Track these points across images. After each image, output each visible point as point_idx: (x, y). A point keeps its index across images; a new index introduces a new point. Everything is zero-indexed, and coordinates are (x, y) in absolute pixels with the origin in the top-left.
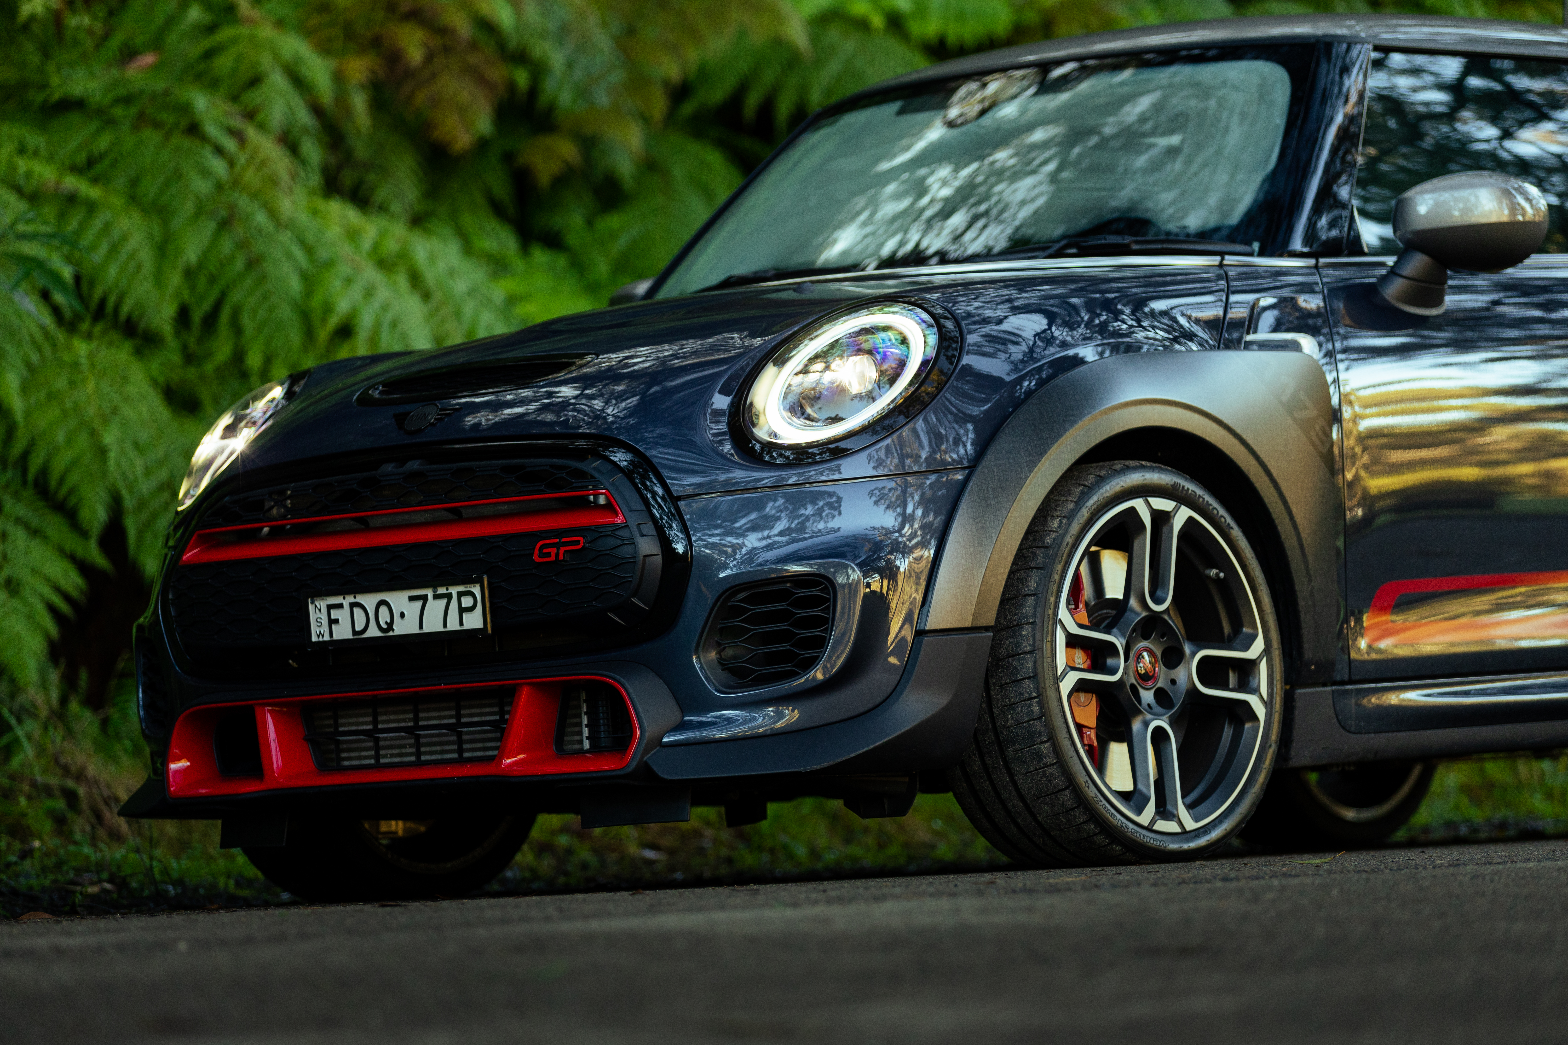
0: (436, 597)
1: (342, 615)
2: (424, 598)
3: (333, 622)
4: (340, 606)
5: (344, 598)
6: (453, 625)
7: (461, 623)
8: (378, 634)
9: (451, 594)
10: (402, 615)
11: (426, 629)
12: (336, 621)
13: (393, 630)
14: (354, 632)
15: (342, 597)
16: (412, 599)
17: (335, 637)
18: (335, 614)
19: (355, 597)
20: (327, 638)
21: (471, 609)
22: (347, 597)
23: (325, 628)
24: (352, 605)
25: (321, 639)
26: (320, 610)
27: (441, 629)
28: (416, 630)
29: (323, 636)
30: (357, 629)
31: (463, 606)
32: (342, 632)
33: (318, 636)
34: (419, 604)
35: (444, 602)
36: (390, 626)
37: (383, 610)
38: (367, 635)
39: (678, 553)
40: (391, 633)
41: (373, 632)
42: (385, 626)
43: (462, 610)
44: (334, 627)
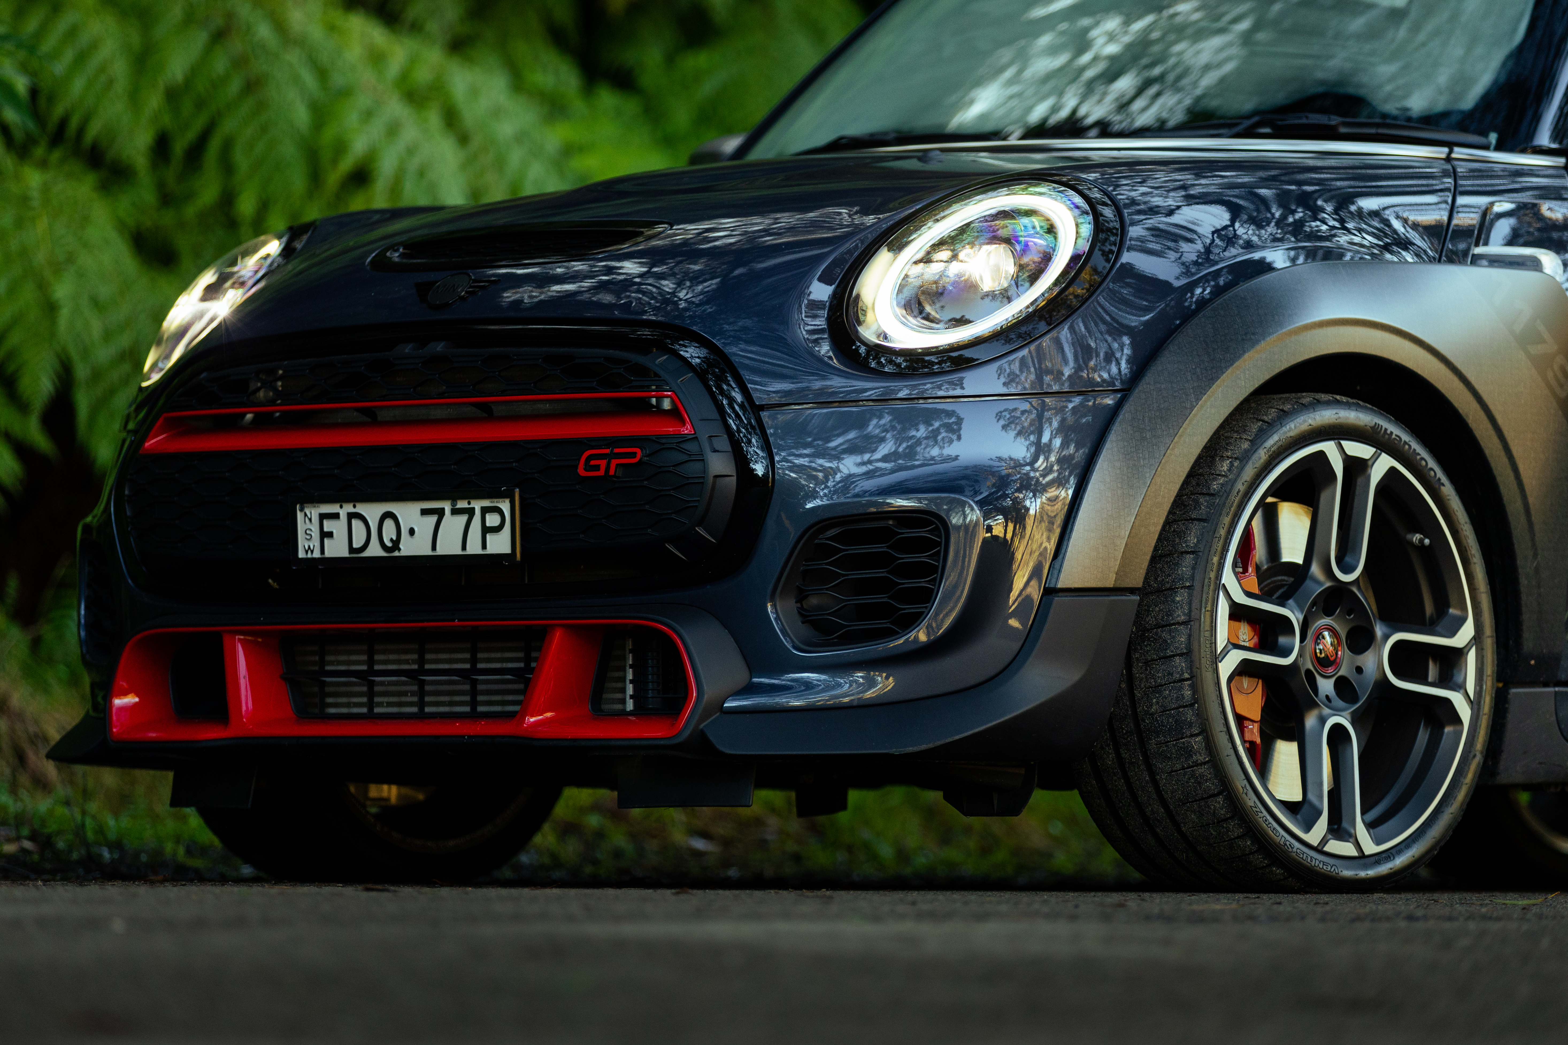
0: (455, 512)
1: (338, 528)
2: (440, 513)
3: (325, 535)
4: (336, 516)
5: (341, 507)
6: (474, 547)
7: (484, 546)
8: (381, 553)
9: (474, 509)
10: (412, 532)
11: (441, 551)
12: (330, 535)
13: (399, 550)
14: (352, 550)
15: (338, 506)
16: (424, 512)
17: (328, 554)
18: (328, 526)
19: (354, 506)
20: (317, 554)
21: (497, 529)
22: (344, 505)
23: (315, 543)
24: (351, 516)
25: (309, 555)
26: (310, 520)
27: (459, 552)
28: (427, 551)
29: (312, 552)
30: (355, 546)
31: (488, 524)
32: (337, 548)
33: (307, 552)
34: (433, 519)
35: (464, 518)
36: (396, 543)
37: (389, 524)
38: (367, 553)
39: (757, 475)
40: (396, 554)
41: (374, 550)
42: (389, 544)
43: (486, 530)
44: (326, 541)
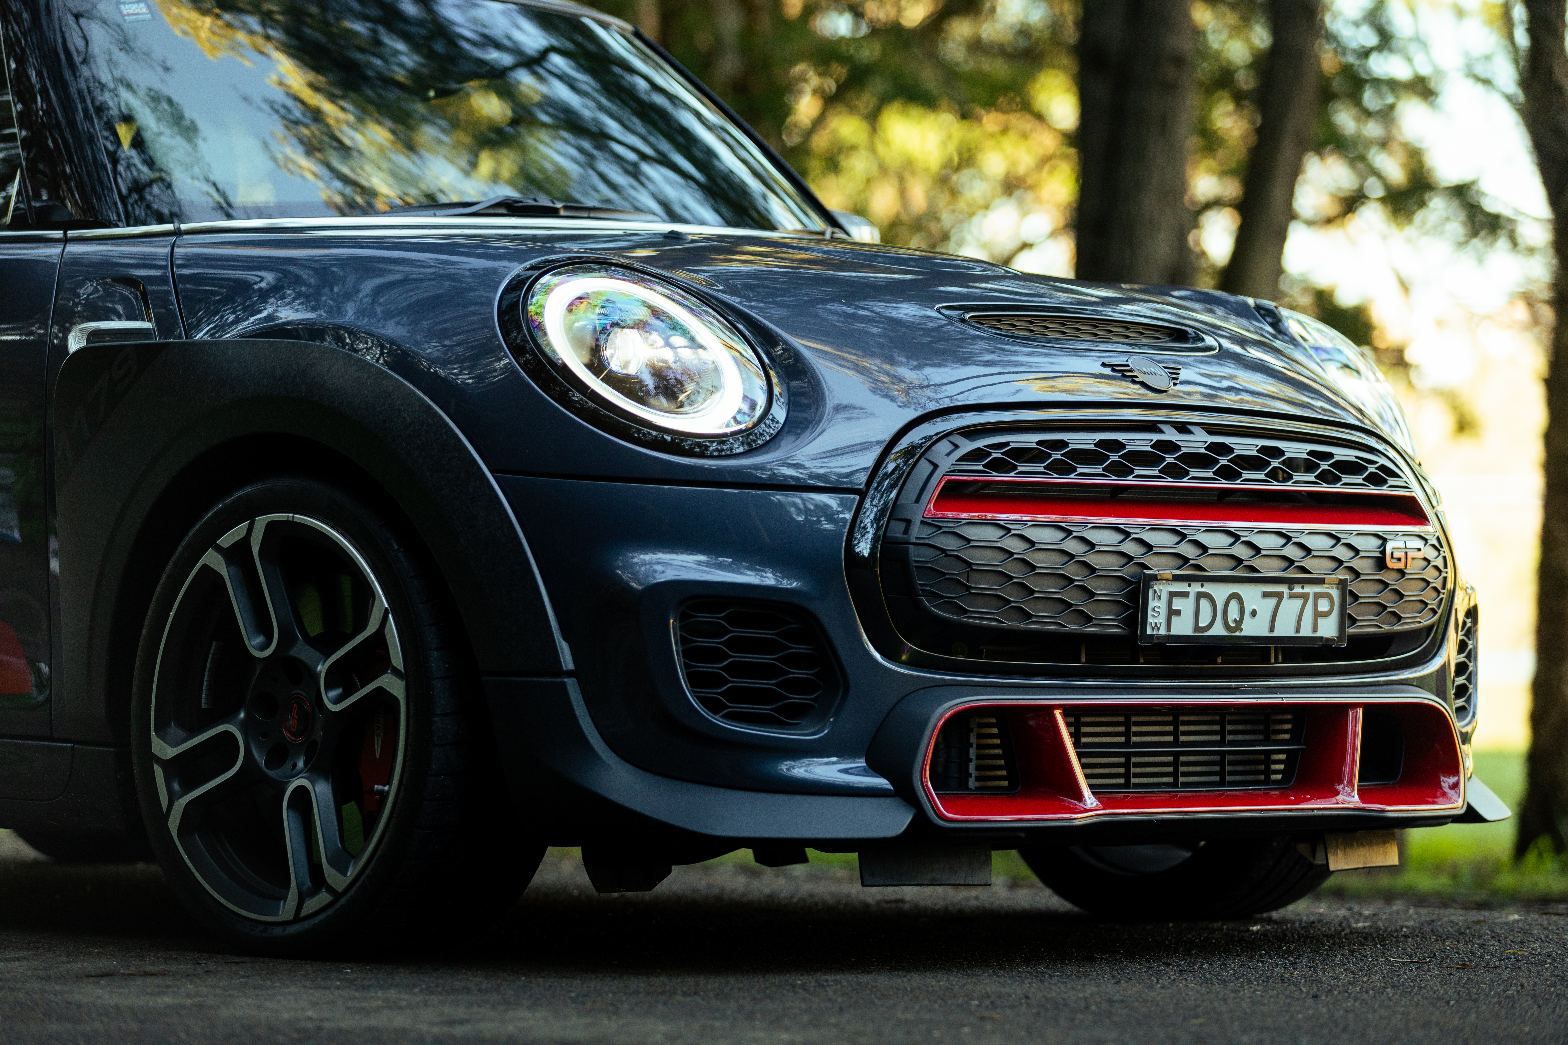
0: (1291, 596)
1: (1185, 606)
2: (1279, 596)
3: (1172, 613)
4: (1185, 595)
5: (1189, 585)
6: (1306, 631)
7: (1315, 630)
8: (1223, 633)
9: (1308, 594)
10: (1254, 613)
11: (1277, 633)
12: (1178, 613)
13: (1241, 630)
14: (1197, 628)
15: (1187, 584)
16: (1266, 595)
17: (1174, 632)
18: (1177, 604)
20: (1163, 632)
21: (1326, 614)
22: (1193, 584)
23: (1162, 619)
24: (1200, 595)
25: (1155, 633)
26: (1160, 597)
28: (1264, 632)
29: (1158, 629)
30: (1201, 625)
31: (1320, 609)
32: (1183, 627)
33: (1153, 629)
34: (1273, 601)
35: (1299, 602)
36: (1239, 623)
37: (1234, 605)
38: (1211, 632)
40: (1237, 634)
41: (1218, 630)
42: (1233, 625)
43: (1317, 615)
44: (1174, 619)
